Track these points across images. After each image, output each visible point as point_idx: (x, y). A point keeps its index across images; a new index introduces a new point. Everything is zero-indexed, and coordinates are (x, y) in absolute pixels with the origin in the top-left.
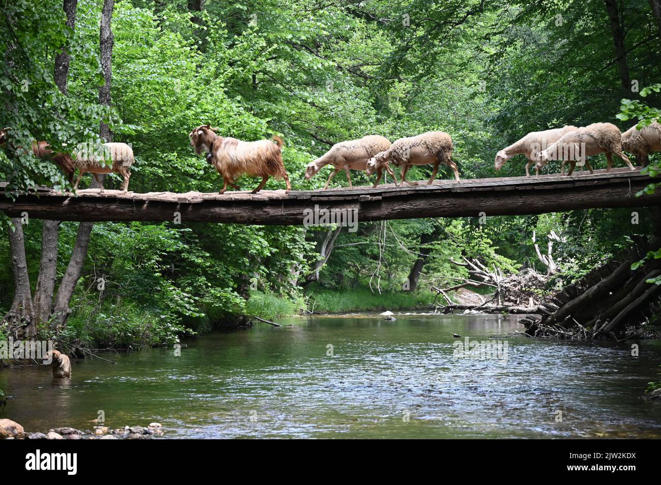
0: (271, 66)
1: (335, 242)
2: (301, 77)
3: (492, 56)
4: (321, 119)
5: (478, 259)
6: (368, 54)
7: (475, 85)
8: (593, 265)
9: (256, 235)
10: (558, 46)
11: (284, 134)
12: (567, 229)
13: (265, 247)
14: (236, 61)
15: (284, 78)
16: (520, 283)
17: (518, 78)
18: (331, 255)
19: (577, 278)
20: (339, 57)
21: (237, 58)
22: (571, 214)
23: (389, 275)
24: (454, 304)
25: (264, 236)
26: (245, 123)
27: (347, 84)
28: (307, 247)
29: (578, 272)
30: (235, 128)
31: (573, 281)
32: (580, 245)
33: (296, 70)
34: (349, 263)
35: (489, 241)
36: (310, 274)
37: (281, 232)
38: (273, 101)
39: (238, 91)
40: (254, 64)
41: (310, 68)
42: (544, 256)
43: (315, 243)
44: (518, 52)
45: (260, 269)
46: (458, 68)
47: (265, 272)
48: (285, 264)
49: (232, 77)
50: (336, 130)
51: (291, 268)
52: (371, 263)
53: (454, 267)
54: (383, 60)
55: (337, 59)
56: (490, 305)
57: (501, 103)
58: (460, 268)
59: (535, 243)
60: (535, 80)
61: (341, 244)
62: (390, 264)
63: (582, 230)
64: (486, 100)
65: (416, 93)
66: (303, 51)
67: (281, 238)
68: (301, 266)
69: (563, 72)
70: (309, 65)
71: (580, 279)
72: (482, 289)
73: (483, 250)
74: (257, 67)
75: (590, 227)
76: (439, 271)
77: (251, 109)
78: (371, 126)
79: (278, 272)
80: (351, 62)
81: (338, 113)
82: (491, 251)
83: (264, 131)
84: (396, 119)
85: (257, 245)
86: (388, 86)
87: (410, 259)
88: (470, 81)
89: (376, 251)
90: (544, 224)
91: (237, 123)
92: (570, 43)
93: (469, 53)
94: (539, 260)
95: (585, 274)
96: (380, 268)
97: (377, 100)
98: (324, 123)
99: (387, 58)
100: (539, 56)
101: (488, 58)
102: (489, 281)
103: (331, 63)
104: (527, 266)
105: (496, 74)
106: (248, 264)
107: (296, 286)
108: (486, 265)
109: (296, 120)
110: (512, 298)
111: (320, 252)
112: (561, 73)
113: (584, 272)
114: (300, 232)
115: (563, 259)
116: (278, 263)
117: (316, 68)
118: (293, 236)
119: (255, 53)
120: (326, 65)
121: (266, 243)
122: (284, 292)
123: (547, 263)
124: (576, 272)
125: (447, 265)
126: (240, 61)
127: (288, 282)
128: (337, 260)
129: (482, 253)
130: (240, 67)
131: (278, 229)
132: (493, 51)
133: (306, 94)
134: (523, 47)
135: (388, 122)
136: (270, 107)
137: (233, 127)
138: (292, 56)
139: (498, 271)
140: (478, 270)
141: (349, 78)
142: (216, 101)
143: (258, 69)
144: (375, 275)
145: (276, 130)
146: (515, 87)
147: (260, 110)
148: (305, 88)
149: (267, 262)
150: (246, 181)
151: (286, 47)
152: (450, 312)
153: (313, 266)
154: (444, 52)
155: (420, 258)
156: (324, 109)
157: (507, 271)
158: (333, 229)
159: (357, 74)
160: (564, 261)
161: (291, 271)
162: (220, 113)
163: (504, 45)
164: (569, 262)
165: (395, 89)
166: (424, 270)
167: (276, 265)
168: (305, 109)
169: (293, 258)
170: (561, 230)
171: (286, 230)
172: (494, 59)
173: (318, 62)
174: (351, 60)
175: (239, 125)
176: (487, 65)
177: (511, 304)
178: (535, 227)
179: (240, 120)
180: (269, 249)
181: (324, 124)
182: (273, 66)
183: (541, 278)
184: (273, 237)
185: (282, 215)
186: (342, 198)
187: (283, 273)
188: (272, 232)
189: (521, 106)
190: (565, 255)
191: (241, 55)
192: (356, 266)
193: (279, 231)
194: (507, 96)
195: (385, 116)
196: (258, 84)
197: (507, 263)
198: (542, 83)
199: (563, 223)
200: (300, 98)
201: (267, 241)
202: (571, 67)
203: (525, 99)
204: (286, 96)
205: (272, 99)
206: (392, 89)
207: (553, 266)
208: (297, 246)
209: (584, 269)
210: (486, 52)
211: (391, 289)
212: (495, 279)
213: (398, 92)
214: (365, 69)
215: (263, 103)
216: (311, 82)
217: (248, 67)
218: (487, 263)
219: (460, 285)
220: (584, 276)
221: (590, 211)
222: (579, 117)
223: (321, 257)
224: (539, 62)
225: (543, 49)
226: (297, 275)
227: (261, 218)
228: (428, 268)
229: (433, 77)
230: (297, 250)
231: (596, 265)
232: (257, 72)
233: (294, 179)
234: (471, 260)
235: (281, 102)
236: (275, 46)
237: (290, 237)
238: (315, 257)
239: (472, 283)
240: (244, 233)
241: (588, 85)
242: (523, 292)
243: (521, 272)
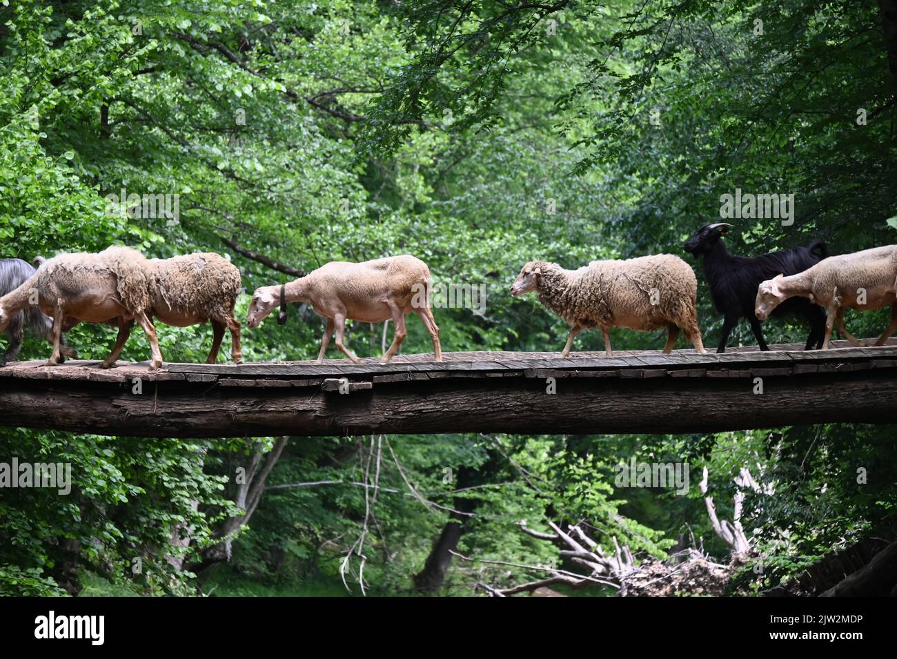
0: (142, 88)
1: (269, 478)
2: (207, 114)
3: (625, 82)
4: (247, 207)
5: (582, 526)
6: (355, 67)
7: (588, 144)
8: (829, 546)
9: (97, 455)
10: (769, 65)
11: (166, 237)
12: (776, 466)
13: (117, 484)
14: (68, 75)
15: (169, 115)
16: (669, 580)
17: (682, 132)
18: (259, 507)
19: (793, 573)
20: (291, 71)
21: (70, 68)
22: (786, 433)
23: (385, 553)
25: (115, 458)
26: (82, 209)
27: (305, 132)
28: (207, 486)
29: (795, 559)
30: (60, 220)
31: (785, 579)
32: (804, 502)
33: (196, 97)
34: (298, 525)
35: (606, 486)
36: (213, 547)
37: (152, 452)
38: (143, 164)
39: (69, 140)
40: (106, 81)
41: (227, 94)
42: (724, 522)
43: (225, 479)
44: (683, 74)
45: (105, 530)
46: (551, 105)
47: (116, 537)
48: (159, 522)
49: (58, 109)
50: (277, 232)
51: (171, 531)
52: (346, 526)
53: (529, 542)
54: (388, 82)
55: (286, 76)
57: (643, 186)
58: (541, 543)
59: (707, 494)
60: (718, 136)
61: (282, 482)
62: (388, 531)
63: (808, 468)
64: (610, 177)
65: (458, 157)
66: (214, 57)
67: (151, 465)
68: (193, 527)
69: (778, 123)
70: (224, 87)
71: (799, 575)
73: (591, 507)
74: (111, 88)
75: (827, 464)
76: (494, 550)
77: (96, 181)
78: (356, 226)
79: (144, 537)
80: (316, 84)
81: (285, 195)
82: (611, 510)
83: (121, 229)
84: (410, 211)
85: (98, 477)
86: (396, 139)
87: (432, 522)
88: (577, 134)
89: (357, 501)
90: (727, 454)
91: (64, 210)
92: (795, 61)
93: (576, 74)
94: (713, 533)
95: (811, 563)
96: (365, 537)
97: (370, 170)
98: (253, 217)
99: (396, 79)
100: (728, 86)
101: (617, 85)
102: (602, 574)
103: (274, 85)
104: (686, 544)
105: (634, 120)
106: (78, 518)
107: (182, 570)
108: (598, 540)
109: (192, 207)
111: (234, 498)
112: (774, 125)
113: (810, 560)
114: (195, 453)
115: (765, 530)
116: (143, 519)
117: (238, 94)
118: (178, 462)
119: (108, 58)
120: (263, 87)
121: (118, 475)
122: (154, 581)
123: (730, 538)
124: (792, 559)
125: (513, 537)
126: (76, 74)
127: (165, 562)
128: (271, 517)
129: (589, 512)
130: (75, 88)
131: (145, 444)
132: (628, 71)
133: (216, 151)
134: (695, 65)
135: (393, 218)
136: (136, 176)
137: (55, 218)
138: (187, 67)
139: (623, 554)
140: (581, 550)
141: (311, 119)
142: (20, 161)
143: (114, 94)
144: (354, 553)
145: (148, 229)
146: (674, 152)
147: (115, 183)
148: (214, 138)
149: (120, 514)
150: (80, 337)
151: (177, 47)
153: (220, 529)
154: (522, 70)
155: (454, 520)
156: (252, 186)
157: (642, 555)
158: (265, 450)
159: (328, 110)
160: (766, 535)
161: (171, 537)
163: (653, 59)
164: (777, 538)
165: (411, 145)
166: (461, 546)
167: (139, 524)
168: (212, 183)
169: (175, 509)
170: (762, 467)
171: (162, 448)
172: (629, 88)
173: (245, 82)
174: (316, 79)
175: (68, 214)
176: (615, 99)
178: (708, 459)
179: (71, 203)
180: (124, 488)
181: (251, 219)
182: (147, 88)
183: (717, 570)
184: (133, 462)
185: (155, 415)
186: (285, 383)
187: (153, 541)
188: (132, 451)
189: (685, 192)
190: (770, 521)
191: (78, 62)
192: (313, 533)
193: (148, 450)
194: (656, 170)
195: (388, 205)
196: (112, 125)
197: (644, 535)
198: (734, 146)
199: (767, 453)
200: (203, 160)
201: (120, 469)
202: (796, 111)
203: (695, 179)
204: (172, 154)
205: (142, 160)
206: (406, 146)
207: (742, 546)
208: (184, 484)
209: (809, 554)
210: (614, 74)
211: (389, 585)
212: (616, 570)
213: (416, 153)
214: (346, 99)
215: (122, 167)
216: (227, 126)
217: (93, 88)
218: (602, 534)
219: (539, 581)
220: (807, 568)
221: (828, 427)
222: (810, 221)
223: (236, 509)
224: (727, 98)
225: (738, 71)
226: (183, 547)
227: (108, 419)
228: (471, 543)
229: (496, 123)
230: (185, 493)
231: (835, 547)
232: (111, 101)
233: (182, 337)
234: (565, 529)
235: (160, 166)
236: (153, 44)
237: (169, 463)
238: (224, 509)
239: (565, 578)
241: (831, 153)
243: (673, 558)
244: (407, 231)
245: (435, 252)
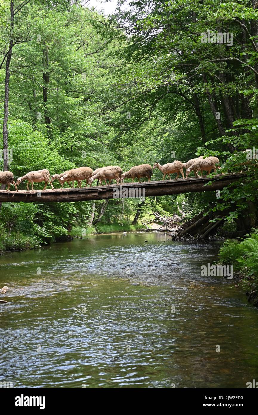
1: (106, 207)
5: (157, 212)
9: (71, 206)
12: (188, 201)
14: (63, 142)
16: (172, 220)
24: (149, 229)
25: (75, 206)
26: (66, 164)
27: (105, 150)
29: (191, 216)
31: (190, 219)
34: (112, 215)
35: (161, 206)
37: (82, 205)
38: (78, 157)
39: (64, 153)
40: (70, 143)
42: (181, 210)
48: (84, 216)
49: (62, 147)
56: (162, 229)
59: (178, 206)
61: (108, 208)
66: (89, 138)
67: (82, 207)
71: (192, 219)
72: (159, 223)
76: (145, 217)
77: (68, 159)
82: (162, 209)
87: (134, 213)
89: (121, 210)
94: (179, 212)
95: (194, 217)
96: (122, 216)
102: (161, 220)
104: (174, 214)
106: (68, 217)
108: (160, 214)
110: (170, 226)
117: (93, 144)
118: (86, 206)
119: (70, 139)
120: (97, 143)
123: (182, 213)
125: (148, 215)
129: (159, 210)
130: (65, 144)
131: (80, 203)
133: (91, 154)
136: (76, 159)
137: (61, 166)
138: (84, 140)
139: (164, 217)
140: (158, 216)
141: (106, 148)
142: (54, 157)
144: (120, 219)
148: (90, 152)
151: (82, 136)
152: (148, 231)
155: (138, 213)
156: (97, 159)
157: (168, 217)
162: (56, 161)
165: (125, 152)
170: (186, 201)
173: (94, 142)
175: (64, 165)
177: (169, 228)
179: (64, 163)
183: (180, 219)
188: (78, 205)
191: (65, 140)
196: (73, 150)
197: (168, 213)
199: (186, 198)
201: (75, 208)
207: (184, 214)
212: (163, 219)
217: (68, 144)
219: (152, 222)
228: (141, 216)
234: (155, 213)
236: (78, 136)
239: (156, 221)
240: (67, 205)
242: (174, 224)
243: (173, 217)
244: (123, 165)
245: (128, 169)
